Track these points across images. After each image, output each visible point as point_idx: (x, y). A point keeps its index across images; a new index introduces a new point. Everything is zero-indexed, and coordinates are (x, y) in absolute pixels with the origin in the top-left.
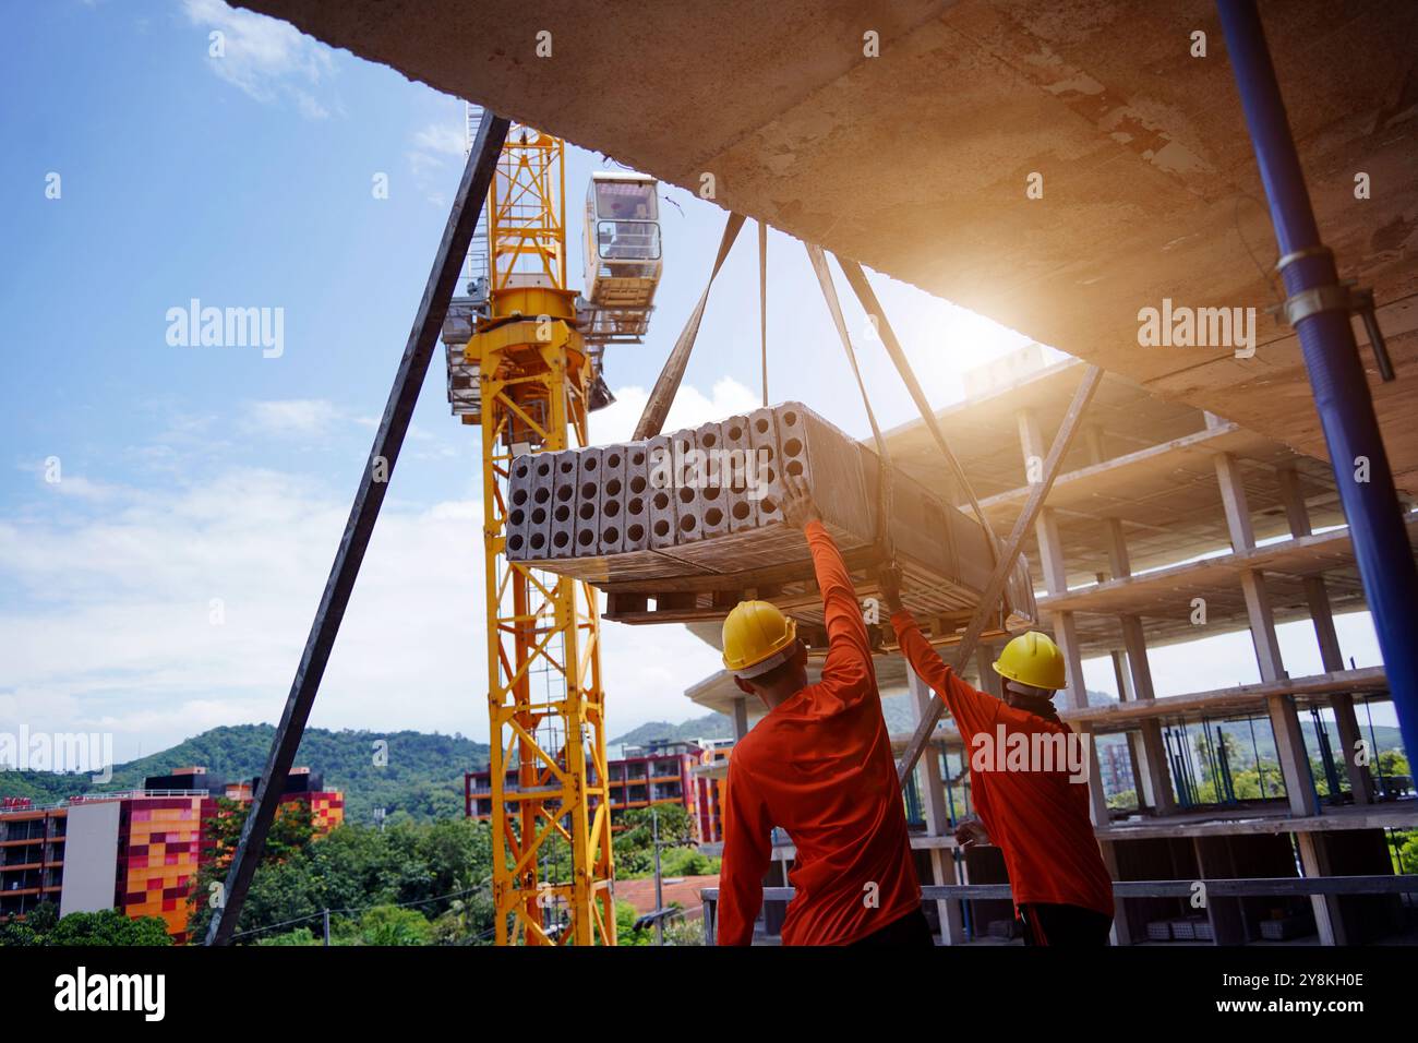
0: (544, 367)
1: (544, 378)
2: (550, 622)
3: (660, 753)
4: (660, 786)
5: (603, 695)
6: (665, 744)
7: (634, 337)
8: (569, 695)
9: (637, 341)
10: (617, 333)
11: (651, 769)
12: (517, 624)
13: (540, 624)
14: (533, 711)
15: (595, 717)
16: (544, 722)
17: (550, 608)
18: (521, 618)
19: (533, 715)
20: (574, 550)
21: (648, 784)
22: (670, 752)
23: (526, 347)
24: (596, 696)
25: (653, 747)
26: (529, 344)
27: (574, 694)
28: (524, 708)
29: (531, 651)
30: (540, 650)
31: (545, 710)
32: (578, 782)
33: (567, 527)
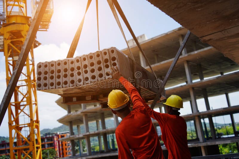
0: (22, 37)
1: (22, 39)
2: (25, 103)
3: (48, 136)
4: (48, 144)
5: (39, 121)
6: (49, 134)
7: (45, 30)
8: (31, 122)
9: (46, 31)
10: (41, 28)
11: (46, 140)
12: (15, 104)
13: (22, 104)
14: (20, 126)
15: (37, 127)
16: (23, 129)
17: (25, 99)
18: (16, 102)
19: (20, 127)
20: (56, 87)
21: (45, 144)
22: (51, 136)
23: (17, 31)
24: (37, 122)
25: (46, 135)
26: (18, 30)
27: (32, 121)
28: (18, 125)
29: (19, 111)
30: (22, 111)
31: (24, 126)
32: (34, 144)
33: (53, 81)
